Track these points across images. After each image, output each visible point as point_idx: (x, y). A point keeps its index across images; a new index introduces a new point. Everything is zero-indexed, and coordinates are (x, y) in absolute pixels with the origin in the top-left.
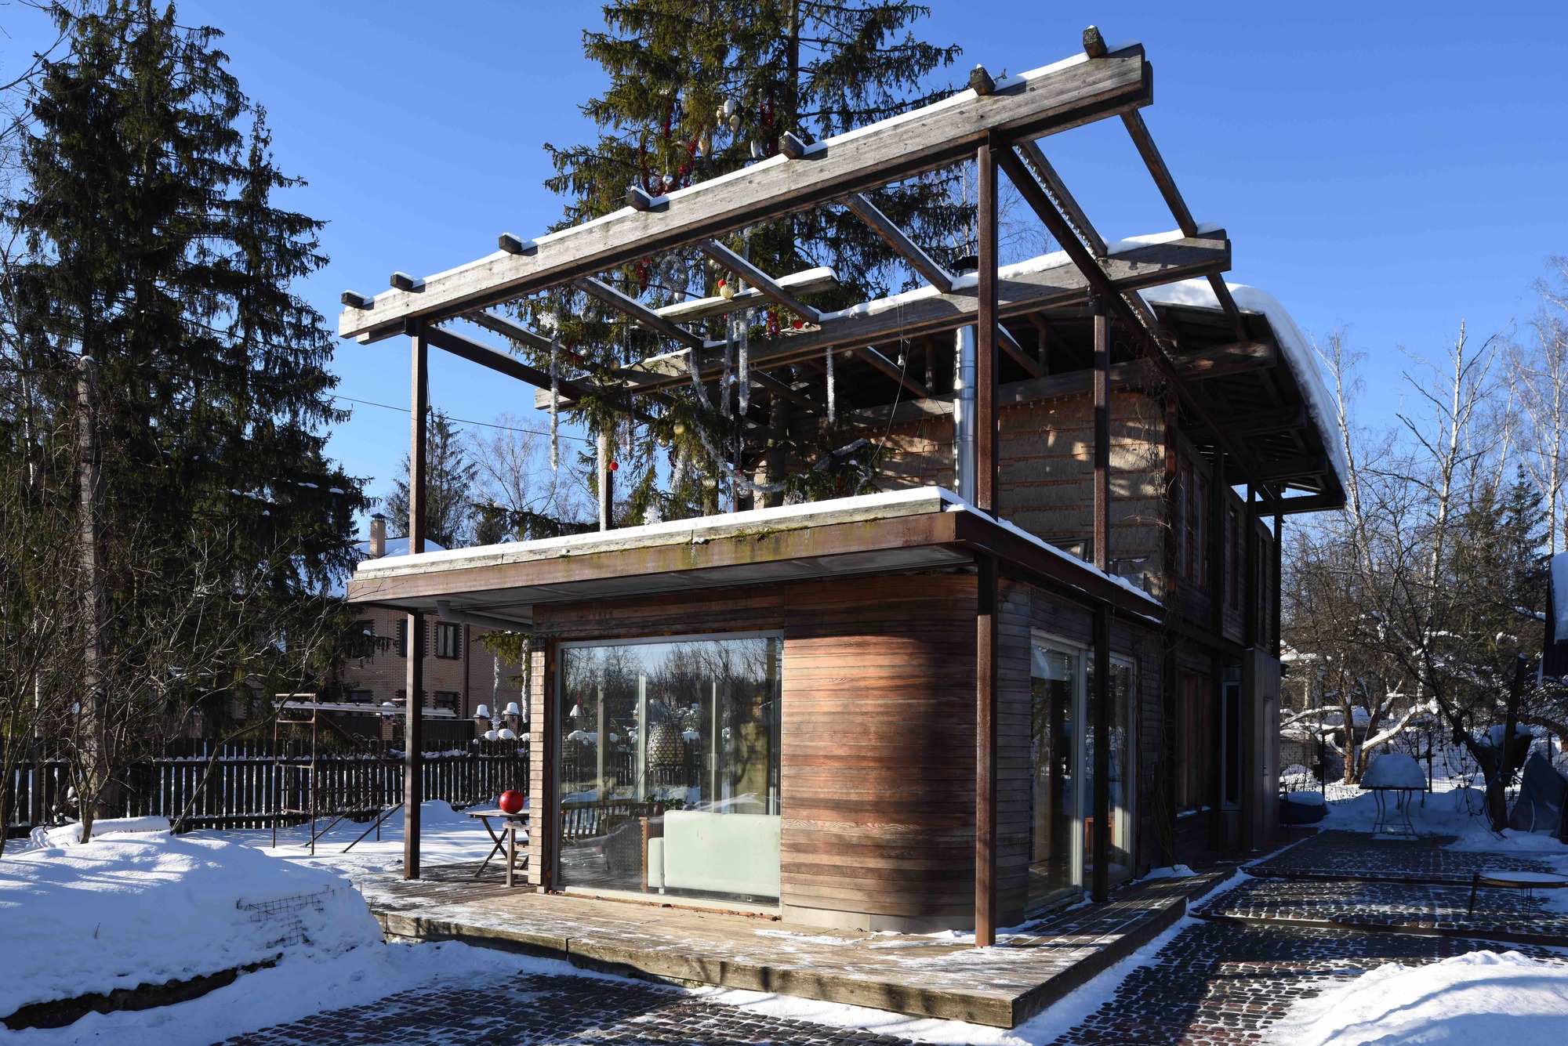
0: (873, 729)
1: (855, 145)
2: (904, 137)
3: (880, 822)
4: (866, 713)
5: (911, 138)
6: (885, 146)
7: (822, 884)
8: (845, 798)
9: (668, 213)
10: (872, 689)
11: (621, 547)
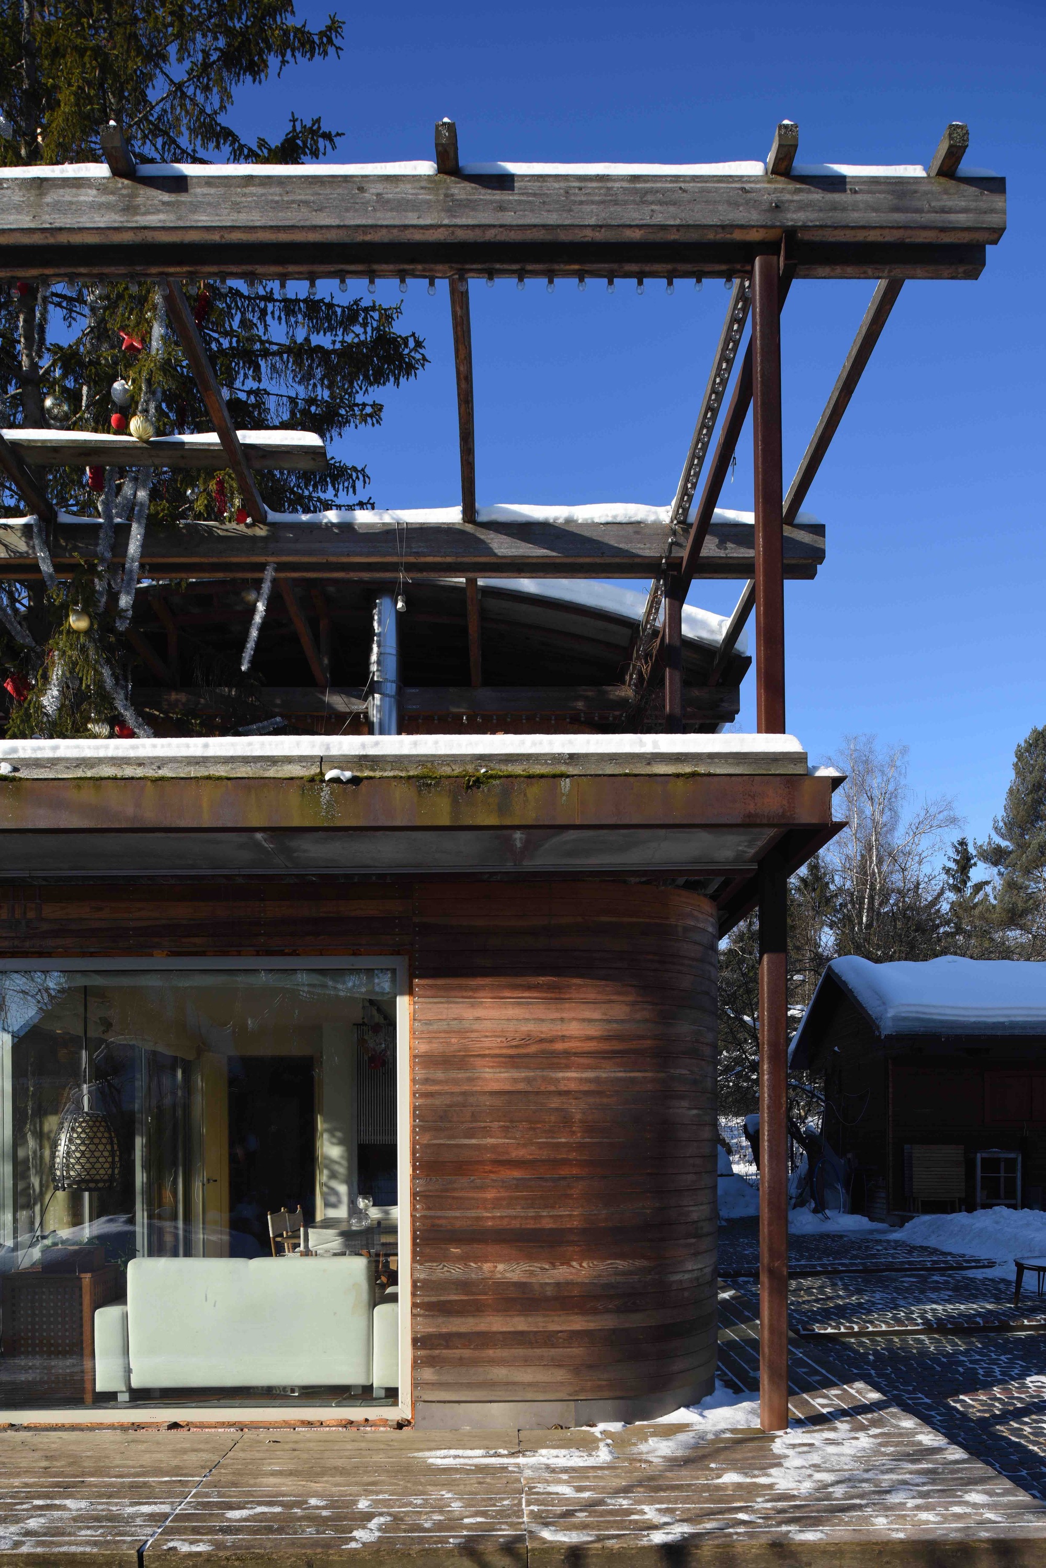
0: (578, 1116)
1: (563, 184)
2: (649, 198)
3: (592, 1258)
4: (567, 1093)
5: (661, 203)
6: (616, 203)
7: (493, 1362)
8: (531, 1225)
9: (183, 197)
10: (576, 1054)
11: (150, 772)
